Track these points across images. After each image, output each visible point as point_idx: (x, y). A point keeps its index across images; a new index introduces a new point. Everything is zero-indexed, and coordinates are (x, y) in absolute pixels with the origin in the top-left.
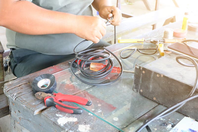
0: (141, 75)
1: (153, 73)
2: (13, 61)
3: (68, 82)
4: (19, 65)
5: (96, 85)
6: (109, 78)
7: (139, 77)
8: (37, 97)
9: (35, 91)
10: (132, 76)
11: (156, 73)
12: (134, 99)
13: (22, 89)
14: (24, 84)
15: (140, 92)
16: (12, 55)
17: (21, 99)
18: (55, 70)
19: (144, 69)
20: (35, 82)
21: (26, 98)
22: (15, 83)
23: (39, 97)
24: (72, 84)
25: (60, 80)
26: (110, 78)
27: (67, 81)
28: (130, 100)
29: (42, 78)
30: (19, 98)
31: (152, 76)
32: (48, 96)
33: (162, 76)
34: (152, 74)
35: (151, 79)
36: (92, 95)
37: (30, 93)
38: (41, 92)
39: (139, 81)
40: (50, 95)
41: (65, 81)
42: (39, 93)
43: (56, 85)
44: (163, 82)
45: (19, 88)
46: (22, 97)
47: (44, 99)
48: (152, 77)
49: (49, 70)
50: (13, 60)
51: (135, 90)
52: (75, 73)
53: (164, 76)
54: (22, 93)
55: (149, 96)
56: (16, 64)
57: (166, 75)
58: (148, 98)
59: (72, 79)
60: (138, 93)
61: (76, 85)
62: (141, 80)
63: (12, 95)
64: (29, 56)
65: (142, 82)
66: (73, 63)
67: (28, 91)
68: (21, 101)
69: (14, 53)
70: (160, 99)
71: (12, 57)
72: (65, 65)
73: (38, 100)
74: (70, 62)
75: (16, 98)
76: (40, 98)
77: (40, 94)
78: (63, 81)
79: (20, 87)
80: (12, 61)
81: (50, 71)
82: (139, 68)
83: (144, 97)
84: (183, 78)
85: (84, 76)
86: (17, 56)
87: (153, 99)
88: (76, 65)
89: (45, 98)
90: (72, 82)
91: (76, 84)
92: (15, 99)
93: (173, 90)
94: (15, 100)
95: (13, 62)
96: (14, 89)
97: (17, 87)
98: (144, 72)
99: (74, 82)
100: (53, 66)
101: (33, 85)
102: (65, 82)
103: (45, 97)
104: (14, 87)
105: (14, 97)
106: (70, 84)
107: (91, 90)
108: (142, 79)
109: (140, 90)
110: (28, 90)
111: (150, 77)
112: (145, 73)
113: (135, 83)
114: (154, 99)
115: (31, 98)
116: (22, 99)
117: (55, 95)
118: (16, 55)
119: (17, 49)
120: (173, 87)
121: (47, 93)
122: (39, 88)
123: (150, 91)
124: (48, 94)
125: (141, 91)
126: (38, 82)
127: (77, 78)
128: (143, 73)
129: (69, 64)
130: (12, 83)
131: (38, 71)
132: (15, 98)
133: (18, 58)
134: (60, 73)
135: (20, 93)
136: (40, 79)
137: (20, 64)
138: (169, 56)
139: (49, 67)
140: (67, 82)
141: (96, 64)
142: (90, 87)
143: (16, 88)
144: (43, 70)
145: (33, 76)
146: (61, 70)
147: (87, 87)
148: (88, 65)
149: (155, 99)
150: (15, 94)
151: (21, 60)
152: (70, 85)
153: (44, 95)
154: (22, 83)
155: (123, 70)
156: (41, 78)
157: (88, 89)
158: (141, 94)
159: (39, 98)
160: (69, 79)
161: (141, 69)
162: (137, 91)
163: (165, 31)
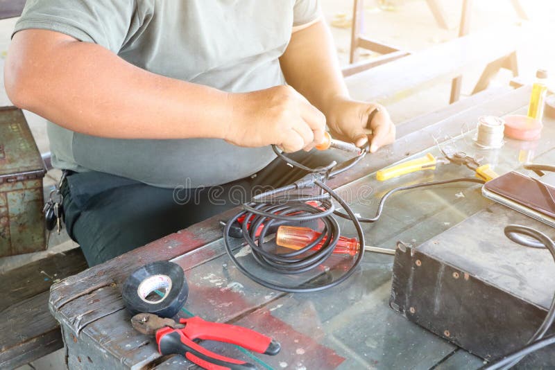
0: (413, 271)
1: (443, 268)
2: (71, 203)
3: (218, 282)
4: (85, 215)
5: (292, 292)
6: (327, 269)
7: (408, 276)
8: (136, 328)
9: (131, 309)
10: (389, 264)
11: (450, 269)
12: (392, 334)
13: (98, 300)
14: (103, 287)
15: (408, 314)
16: (67, 188)
17: (95, 333)
18: (182, 243)
19: (420, 256)
20: (131, 284)
21: (107, 328)
22: (77, 284)
23: (143, 328)
24: (229, 286)
25: (196, 275)
26: (329, 269)
27: (214, 278)
28: (381, 336)
29: (149, 271)
30: (91, 329)
31: (441, 274)
32: (166, 326)
33: (467, 277)
34: (440, 270)
35: (437, 282)
36: (281, 320)
37: (118, 313)
38: (149, 315)
39: (405, 286)
40: (170, 322)
41: (210, 279)
42: (142, 317)
43: (186, 293)
44: (471, 292)
45: (89, 300)
46: (97, 324)
47: (154, 335)
48: (440, 278)
49: (168, 246)
50: (70, 201)
51: (396, 307)
52: (236, 253)
53: (472, 278)
54: (97, 313)
55: (431, 326)
56: (77, 211)
57: (477, 276)
58: (428, 331)
59: (228, 270)
60: (404, 315)
61: (240, 291)
62: (410, 282)
63: (72, 319)
64: (112, 191)
65: (413, 287)
66: (232, 225)
67: (114, 309)
68: (95, 336)
69: (73, 184)
70: (460, 335)
71: (68, 193)
72: (210, 228)
73: (139, 334)
74: (224, 224)
75: (82, 328)
76: (145, 331)
77: (145, 320)
78: (205, 278)
79: (92, 295)
80: (68, 205)
81: (170, 247)
82: (407, 251)
83: (418, 328)
84: (521, 284)
85: (261, 263)
86: (81, 191)
87: (442, 333)
88: (239, 231)
89: (157, 332)
90: (230, 281)
91: (239, 287)
92: (81, 330)
93: (495, 316)
94: (79, 333)
95: (69, 208)
96: (77, 303)
97: (84, 295)
98: (418, 263)
99: (235, 281)
100: (179, 232)
101: (126, 292)
102: (211, 281)
103: (157, 329)
104: (77, 296)
105: (76, 325)
106: (224, 286)
107: (279, 306)
108: (415, 280)
109: (409, 309)
110: (114, 305)
111: (435, 278)
112: (422, 265)
113: (395, 290)
114: (446, 334)
115: (122, 329)
116: (96, 331)
117: (185, 323)
118: (77, 190)
119: (80, 170)
120: (495, 307)
121: (164, 318)
122: (142, 302)
123: (436, 313)
124: (166, 319)
125: (412, 310)
126: (138, 283)
127: (241, 270)
128: (416, 267)
129: (221, 228)
130: (72, 283)
131: (139, 249)
132: (80, 328)
133: (82, 198)
134: (197, 253)
135: (93, 313)
136: (144, 274)
137: (89, 212)
138: (487, 213)
139: (168, 236)
140: (216, 281)
141: (292, 230)
142: (276, 297)
143: (82, 297)
144: (152, 243)
145: (127, 264)
146: (199, 243)
147: (268, 298)
148: (273, 231)
149: (448, 335)
150: (79, 318)
151: (93, 202)
152: (222, 290)
153: (156, 322)
154: (96, 283)
155: (365, 247)
156: (148, 274)
157: (271, 301)
158: (411, 318)
159: (143, 331)
160: (220, 272)
161: (412, 254)
162: (401, 310)
163: (482, 125)
